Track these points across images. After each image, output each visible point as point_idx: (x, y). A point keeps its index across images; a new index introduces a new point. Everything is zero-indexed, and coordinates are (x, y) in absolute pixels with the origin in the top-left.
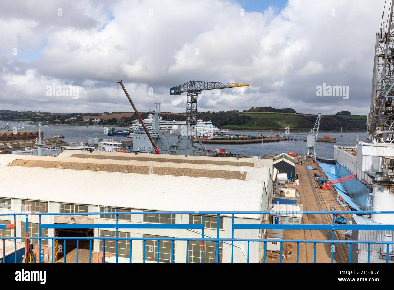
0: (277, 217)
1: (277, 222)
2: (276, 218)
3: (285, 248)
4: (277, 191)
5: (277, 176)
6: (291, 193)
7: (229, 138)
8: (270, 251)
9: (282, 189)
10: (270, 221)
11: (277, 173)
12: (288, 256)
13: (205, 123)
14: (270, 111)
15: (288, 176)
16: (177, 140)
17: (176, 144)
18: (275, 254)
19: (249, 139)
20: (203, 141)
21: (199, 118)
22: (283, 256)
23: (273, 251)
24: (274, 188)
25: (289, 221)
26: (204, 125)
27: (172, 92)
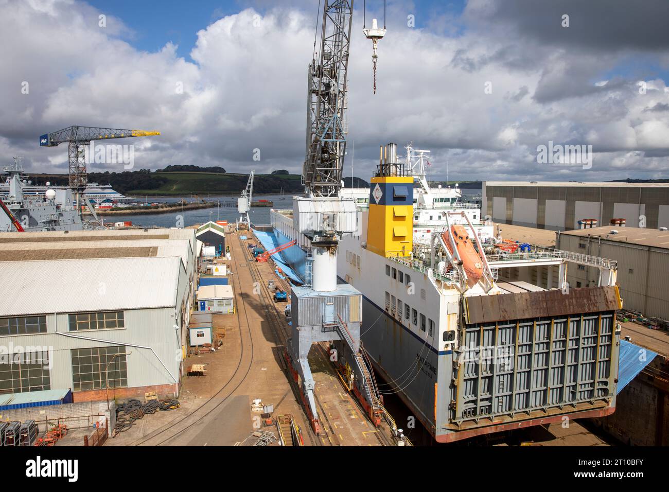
0: (203, 302)
1: (203, 308)
2: (202, 304)
3: (215, 339)
4: (203, 270)
5: (201, 250)
6: (220, 271)
7: (137, 207)
8: (195, 346)
9: (209, 266)
10: (195, 308)
11: (202, 247)
12: (219, 348)
13: (102, 188)
14: (193, 171)
15: (216, 250)
16: (55, 212)
17: (54, 218)
18: (201, 349)
19: (166, 207)
20: (100, 212)
21: (90, 181)
22: (213, 349)
23: (199, 346)
24: (198, 264)
25: (219, 305)
26: (100, 191)
27: (44, 141)
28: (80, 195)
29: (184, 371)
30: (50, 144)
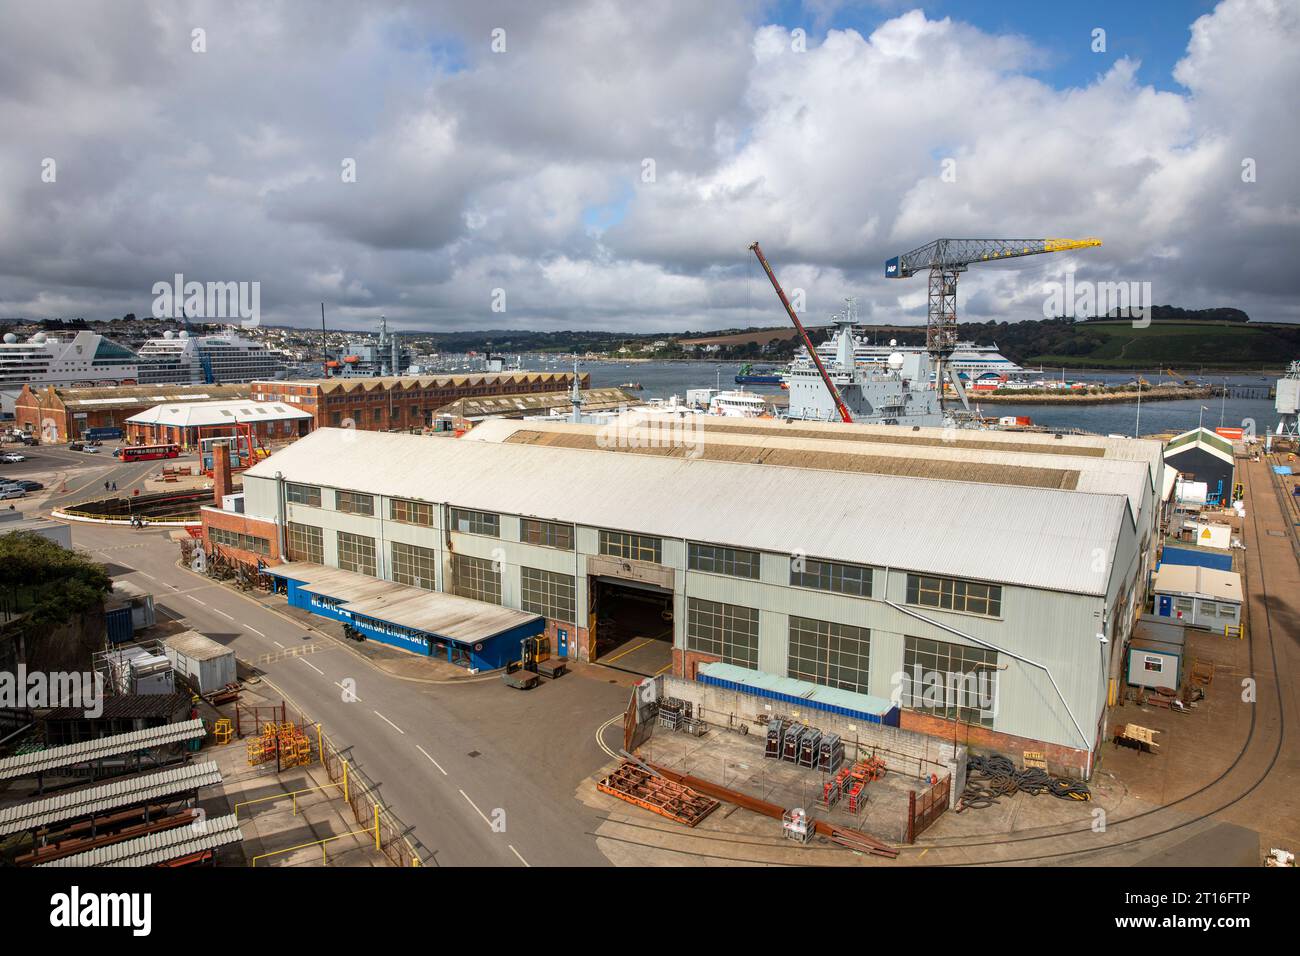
0: (1167, 597)
1: (1165, 610)
2: (1165, 602)
3: (1186, 682)
4: (1173, 529)
5: (1174, 487)
6: (1215, 537)
7: (1044, 388)
8: (1138, 686)
9: (1189, 524)
10: (1147, 607)
11: (1176, 481)
12: (1194, 704)
13: (980, 352)
14: (1166, 318)
15: (1209, 490)
16: (899, 392)
17: (898, 403)
18: (1151, 696)
19: (1103, 393)
20: (975, 396)
21: (962, 339)
22: (1178, 703)
23: (1147, 688)
24: (1163, 519)
25: (1203, 611)
26: (977, 356)
27: (892, 269)
28: (943, 364)
29: (1107, 731)
30: (900, 274)
